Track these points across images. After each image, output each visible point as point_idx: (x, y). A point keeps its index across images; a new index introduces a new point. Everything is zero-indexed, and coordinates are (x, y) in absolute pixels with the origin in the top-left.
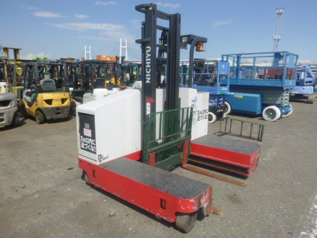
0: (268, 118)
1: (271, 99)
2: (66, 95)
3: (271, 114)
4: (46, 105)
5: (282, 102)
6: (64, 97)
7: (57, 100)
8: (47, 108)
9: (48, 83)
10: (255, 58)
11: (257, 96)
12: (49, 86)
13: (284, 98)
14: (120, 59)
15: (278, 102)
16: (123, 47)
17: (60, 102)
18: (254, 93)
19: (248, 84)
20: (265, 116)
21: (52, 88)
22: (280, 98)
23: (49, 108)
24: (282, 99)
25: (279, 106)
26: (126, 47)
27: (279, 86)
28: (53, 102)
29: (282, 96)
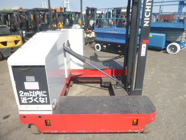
0: (171, 51)
1: (173, 37)
2: (18, 38)
3: (173, 49)
4: (3, 46)
5: (181, 40)
6: (16, 39)
7: (11, 42)
8: (3, 49)
9: (3, 28)
10: (161, 6)
11: (163, 35)
12: (4, 31)
13: (183, 37)
14: (63, 9)
15: (178, 40)
16: (66, 2)
17: (14, 43)
18: (160, 33)
19: (157, 26)
20: (168, 50)
21: (7, 32)
22: (180, 37)
23: (5, 48)
24: (182, 37)
25: (178, 43)
26: (68, 2)
27: (181, 27)
28: (8, 43)
29: (182, 35)
